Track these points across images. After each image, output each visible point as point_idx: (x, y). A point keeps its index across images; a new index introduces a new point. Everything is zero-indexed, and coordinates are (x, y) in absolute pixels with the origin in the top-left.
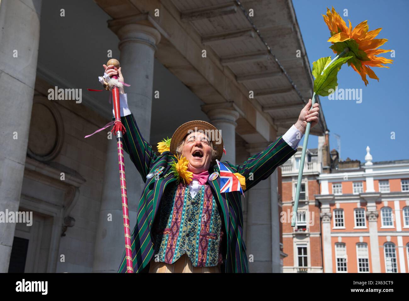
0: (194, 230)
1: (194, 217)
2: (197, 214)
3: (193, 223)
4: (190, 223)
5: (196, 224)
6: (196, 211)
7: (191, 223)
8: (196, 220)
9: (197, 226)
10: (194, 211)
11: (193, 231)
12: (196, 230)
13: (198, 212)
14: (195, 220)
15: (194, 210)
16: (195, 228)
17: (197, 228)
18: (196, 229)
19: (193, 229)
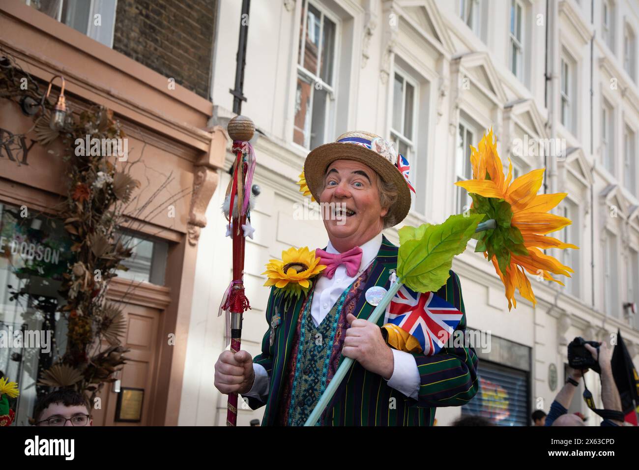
0: (313, 392)
1: (314, 366)
2: (321, 357)
3: (312, 378)
4: (307, 377)
5: (316, 381)
6: (319, 352)
7: (310, 377)
8: (318, 370)
9: (318, 384)
10: (316, 353)
11: (310, 395)
12: (316, 393)
13: (322, 353)
14: (316, 372)
15: (314, 350)
16: (315, 387)
17: (318, 389)
18: (316, 390)
19: (310, 391)
